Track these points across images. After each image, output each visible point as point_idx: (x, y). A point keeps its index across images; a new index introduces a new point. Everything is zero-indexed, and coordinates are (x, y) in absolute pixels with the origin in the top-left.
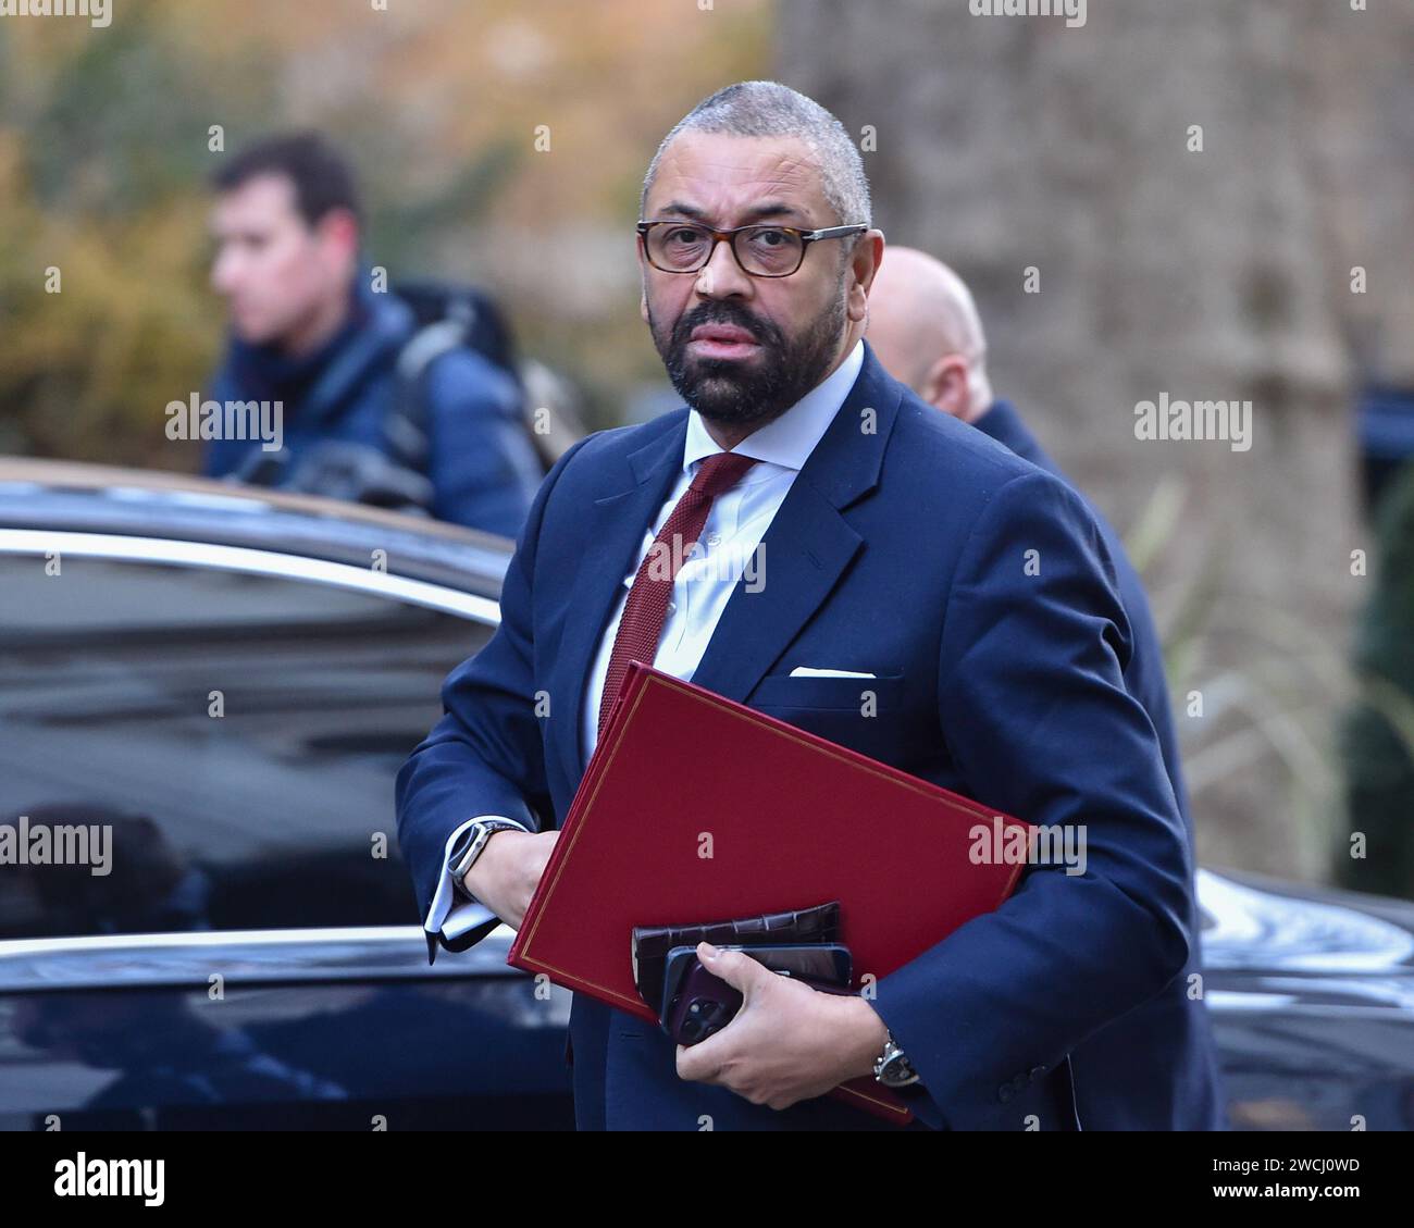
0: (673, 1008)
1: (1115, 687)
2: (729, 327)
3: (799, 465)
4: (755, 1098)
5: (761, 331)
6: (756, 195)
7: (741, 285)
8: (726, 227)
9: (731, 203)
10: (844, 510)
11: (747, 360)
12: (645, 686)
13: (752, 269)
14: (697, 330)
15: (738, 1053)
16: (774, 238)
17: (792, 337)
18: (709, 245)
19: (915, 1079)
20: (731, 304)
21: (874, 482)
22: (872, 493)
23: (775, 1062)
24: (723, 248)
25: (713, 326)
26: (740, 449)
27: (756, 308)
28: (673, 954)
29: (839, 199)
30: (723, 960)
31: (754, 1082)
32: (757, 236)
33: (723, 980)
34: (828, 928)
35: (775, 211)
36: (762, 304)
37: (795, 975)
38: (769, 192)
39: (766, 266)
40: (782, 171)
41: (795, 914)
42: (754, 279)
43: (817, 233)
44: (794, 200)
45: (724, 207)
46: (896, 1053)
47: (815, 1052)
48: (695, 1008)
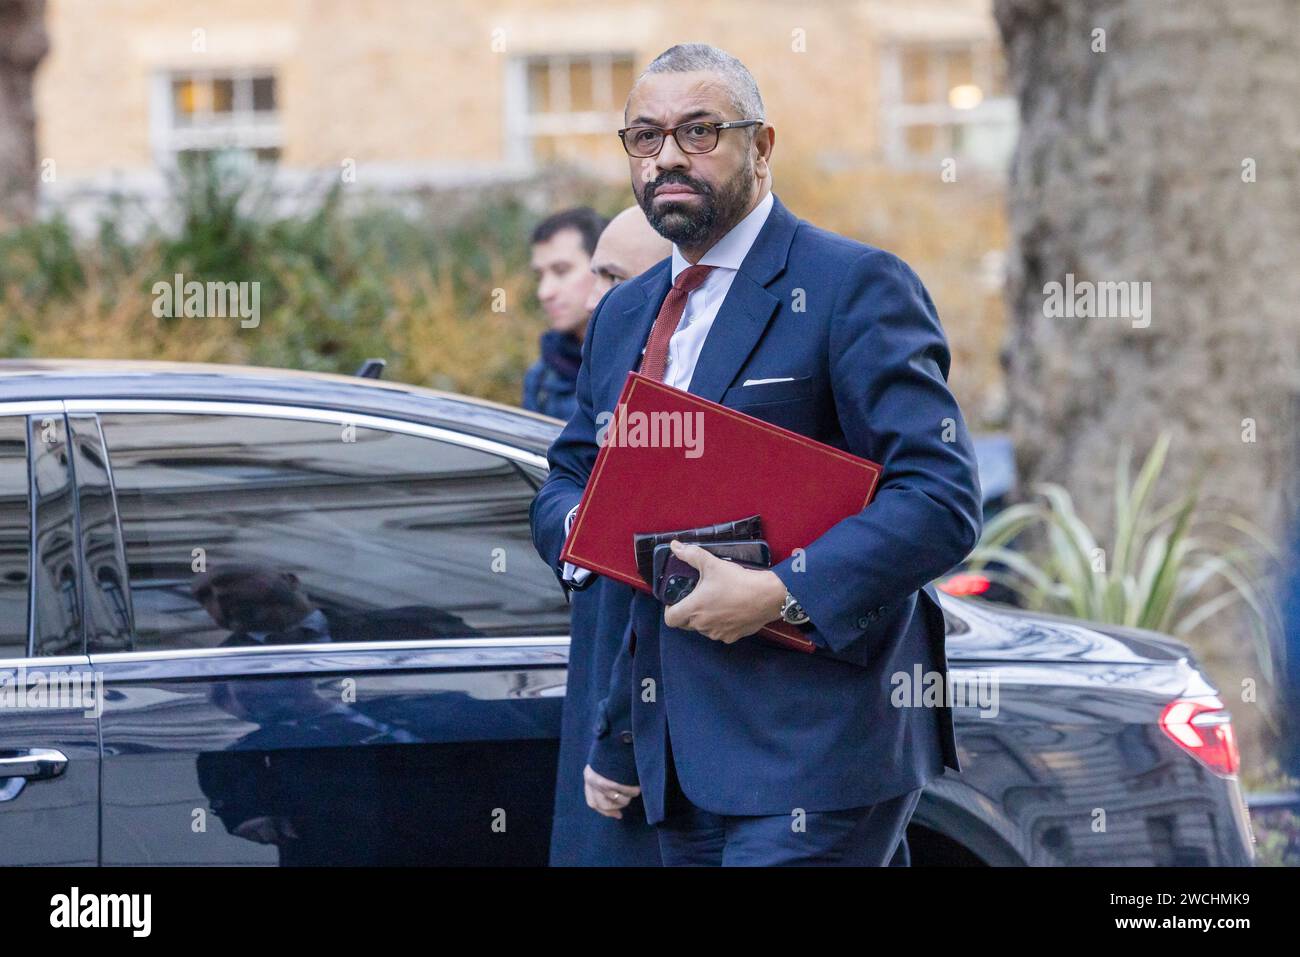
0: (660, 582)
1: (931, 377)
2: (677, 185)
3: (737, 267)
4: (713, 636)
5: (697, 187)
6: (686, 106)
7: (681, 160)
8: (671, 126)
9: (671, 112)
10: (766, 286)
11: (690, 202)
12: (634, 385)
13: (689, 149)
14: (657, 190)
15: (698, 608)
16: (700, 130)
17: (719, 188)
18: (661, 139)
19: (808, 619)
20: (676, 173)
21: (783, 267)
22: (782, 274)
23: (720, 612)
24: (669, 139)
25: (666, 186)
26: (702, 262)
27: (693, 174)
28: (657, 549)
29: (740, 104)
30: (687, 551)
31: (711, 623)
32: (691, 130)
33: (686, 564)
34: (756, 530)
35: (699, 114)
36: (697, 170)
37: (736, 560)
38: (695, 103)
39: (698, 148)
40: (701, 90)
41: (734, 523)
42: (689, 156)
43: (726, 125)
44: (709, 107)
45: (668, 115)
46: (793, 602)
47: (744, 605)
48: (672, 582)
